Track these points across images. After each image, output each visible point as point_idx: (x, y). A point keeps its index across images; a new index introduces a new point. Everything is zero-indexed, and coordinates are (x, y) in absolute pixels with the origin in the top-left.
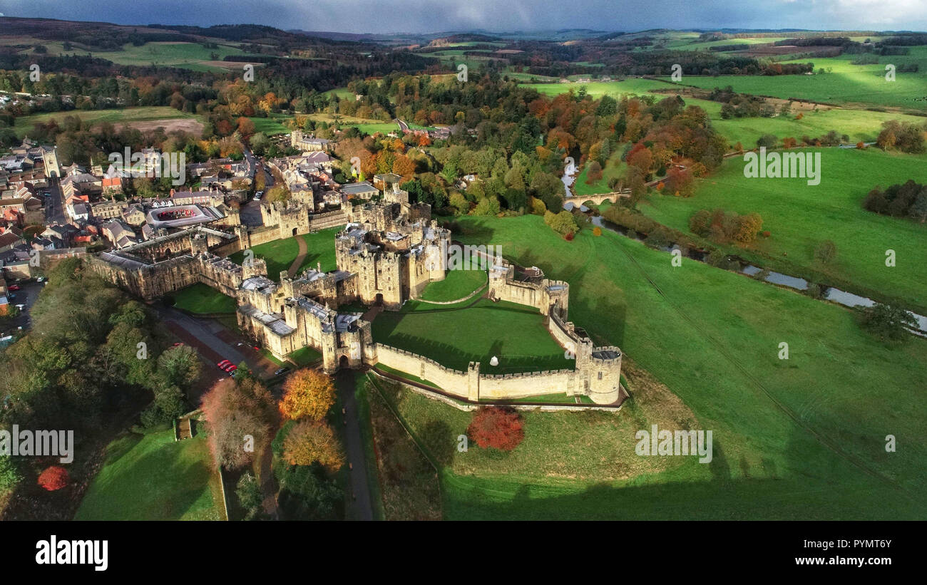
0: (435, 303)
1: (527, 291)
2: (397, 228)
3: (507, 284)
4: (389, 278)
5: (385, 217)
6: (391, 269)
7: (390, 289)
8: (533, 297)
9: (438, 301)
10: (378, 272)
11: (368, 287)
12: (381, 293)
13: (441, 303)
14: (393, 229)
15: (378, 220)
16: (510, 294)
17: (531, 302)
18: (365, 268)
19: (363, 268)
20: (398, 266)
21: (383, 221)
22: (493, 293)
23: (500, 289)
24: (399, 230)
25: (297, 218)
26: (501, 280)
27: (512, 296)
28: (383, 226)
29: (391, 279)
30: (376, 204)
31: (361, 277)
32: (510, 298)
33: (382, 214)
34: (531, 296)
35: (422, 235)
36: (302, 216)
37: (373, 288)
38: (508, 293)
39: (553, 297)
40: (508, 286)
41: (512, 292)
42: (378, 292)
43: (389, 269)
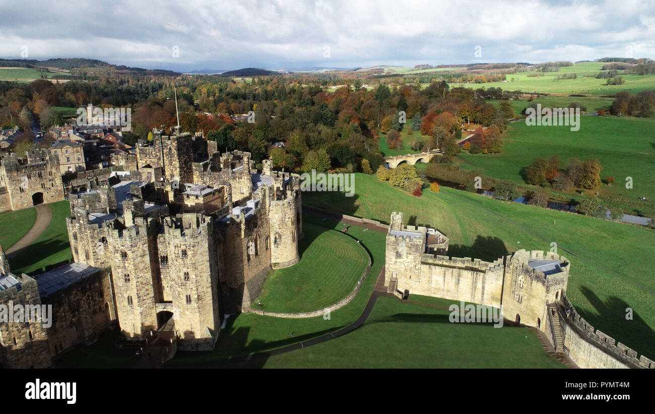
0: (292, 316)
1: (467, 275)
2: (202, 176)
3: (423, 263)
4: (187, 274)
5: (179, 156)
6: (189, 253)
7: (189, 300)
8: (479, 285)
9: (297, 311)
10: (157, 262)
11: (135, 301)
12: (169, 309)
13: (302, 316)
14: (196, 178)
15: (167, 162)
16: (430, 282)
17: (473, 295)
18: (124, 255)
19: (118, 255)
20: (207, 245)
21: (176, 163)
22: (394, 283)
23: (409, 274)
24: (207, 179)
25: (40, 176)
26: (411, 257)
27: (433, 285)
28: (177, 172)
29: (192, 276)
30: (163, 134)
31: (118, 275)
32: (429, 290)
33: (174, 151)
34: (474, 283)
35: (249, 184)
36: (50, 174)
37: (149, 300)
38: (424, 280)
39: (552, 288)
40: (425, 268)
41: (434, 278)
42: (160, 308)
43: (184, 253)
